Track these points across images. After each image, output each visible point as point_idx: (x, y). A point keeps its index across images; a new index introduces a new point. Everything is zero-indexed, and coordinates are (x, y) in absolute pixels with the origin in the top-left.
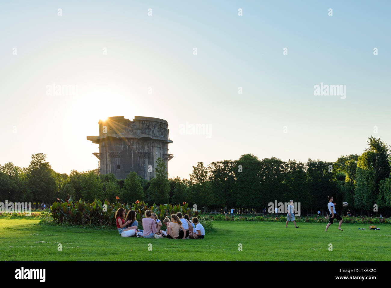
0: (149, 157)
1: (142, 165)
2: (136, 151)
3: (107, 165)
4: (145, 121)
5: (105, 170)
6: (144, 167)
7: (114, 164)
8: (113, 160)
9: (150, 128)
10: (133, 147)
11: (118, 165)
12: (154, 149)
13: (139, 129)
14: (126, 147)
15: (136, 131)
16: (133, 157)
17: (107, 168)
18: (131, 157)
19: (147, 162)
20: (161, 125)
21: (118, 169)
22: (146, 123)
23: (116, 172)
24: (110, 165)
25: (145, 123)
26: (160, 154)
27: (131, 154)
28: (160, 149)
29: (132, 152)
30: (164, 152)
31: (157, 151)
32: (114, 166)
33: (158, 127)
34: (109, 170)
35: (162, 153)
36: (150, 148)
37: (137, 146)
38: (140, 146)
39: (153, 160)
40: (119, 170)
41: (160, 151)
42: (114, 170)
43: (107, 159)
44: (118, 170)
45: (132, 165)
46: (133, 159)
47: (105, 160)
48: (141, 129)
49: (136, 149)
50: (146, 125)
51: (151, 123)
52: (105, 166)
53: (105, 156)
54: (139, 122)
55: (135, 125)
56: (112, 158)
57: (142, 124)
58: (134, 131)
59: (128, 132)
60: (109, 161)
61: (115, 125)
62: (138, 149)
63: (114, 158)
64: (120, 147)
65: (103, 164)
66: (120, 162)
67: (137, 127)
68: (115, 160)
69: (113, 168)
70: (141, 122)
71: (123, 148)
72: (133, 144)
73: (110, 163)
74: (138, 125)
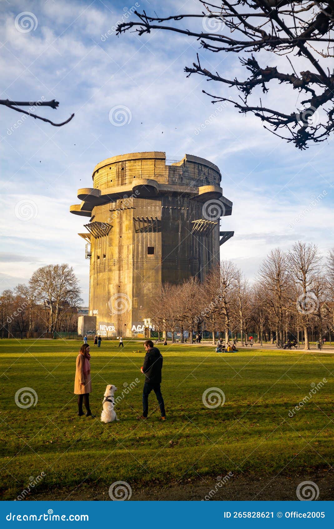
0: (207, 236)
1: (196, 249)
2: (187, 220)
3: (120, 247)
4: (203, 167)
5: (116, 256)
6: (199, 252)
7: (140, 244)
8: (138, 237)
9: (209, 180)
10: (182, 211)
11: (149, 246)
13: (193, 179)
14: (169, 210)
15: (188, 181)
16: (181, 232)
17: (120, 252)
18: (178, 231)
19: (204, 243)
21: (148, 254)
22: (203, 169)
23: (145, 260)
24: (131, 247)
25: (201, 170)
27: (179, 226)
29: (180, 222)
32: (140, 247)
34: (128, 257)
37: (190, 211)
38: (194, 212)
40: (152, 255)
42: (140, 256)
43: (123, 236)
44: (149, 256)
45: (178, 247)
46: (181, 236)
47: (118, 236)
48: (197, 180)
49: (187, 216)
50: (204, 174)
51: (210, 172)
52: (116, 250)
53: (116, 229)
54: (193, 166)
55: (187, 171)
56: (137, 231)
57: (197, 171)
58: (185, 181)
59: (174, 183)
60: (128, 238)
61: (146, 169)
62: (191, 216)
63: (141, 232)
64: (155, 211)
65: (111, 245)
66: (155, 241)
67: (189, 174)
68: (142, 237)
69: (138, 253)
70: (197, 167)
71: (163, 213)
72: (182, 206)
73: (132, 242)
74: (191, 172)
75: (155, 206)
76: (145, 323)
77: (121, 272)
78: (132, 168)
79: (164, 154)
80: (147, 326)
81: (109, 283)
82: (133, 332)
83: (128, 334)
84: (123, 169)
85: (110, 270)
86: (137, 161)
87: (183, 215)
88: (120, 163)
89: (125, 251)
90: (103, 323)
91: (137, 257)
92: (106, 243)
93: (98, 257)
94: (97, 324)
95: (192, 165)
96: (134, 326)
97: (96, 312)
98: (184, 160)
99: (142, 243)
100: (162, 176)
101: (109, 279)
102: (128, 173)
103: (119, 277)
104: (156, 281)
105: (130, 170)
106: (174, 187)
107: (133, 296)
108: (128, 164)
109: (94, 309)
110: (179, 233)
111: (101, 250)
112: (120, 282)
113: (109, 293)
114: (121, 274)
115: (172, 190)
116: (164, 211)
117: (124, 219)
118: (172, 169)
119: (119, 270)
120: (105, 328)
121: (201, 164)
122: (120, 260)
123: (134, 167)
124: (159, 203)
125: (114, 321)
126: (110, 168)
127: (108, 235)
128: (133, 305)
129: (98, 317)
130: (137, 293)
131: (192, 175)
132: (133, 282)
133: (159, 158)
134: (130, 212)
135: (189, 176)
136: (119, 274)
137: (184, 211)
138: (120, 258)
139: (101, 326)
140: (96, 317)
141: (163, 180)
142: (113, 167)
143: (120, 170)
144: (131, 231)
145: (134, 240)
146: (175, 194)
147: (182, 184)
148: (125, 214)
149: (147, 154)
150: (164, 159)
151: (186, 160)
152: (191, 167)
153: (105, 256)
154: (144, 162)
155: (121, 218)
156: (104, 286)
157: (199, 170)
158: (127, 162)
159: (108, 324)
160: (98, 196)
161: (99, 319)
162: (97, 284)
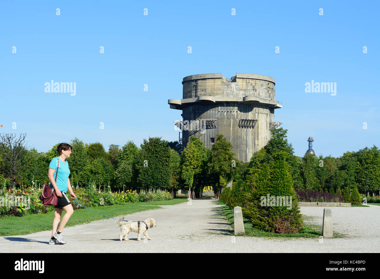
0: (253, 127)
1: (244, 138)
2: (237, 119)
4: (250, 80)
7: (206, 136)
10: (233, 113)
11: (211, 137)
12: (259, 116)
13: (242, 90)
14: (224, 113)
15: (238, 92)
16: (233, 127)
19: (250, 133)
20: (268, 84)
21: (211, 142)
23: (209, 146)
25: (249, 83)
26: (267, 122)
27: (231, 123)
28: (267, 116)
29: (232, 120)
30: (270, 121)
31: (263, 118)
32: (206, 138)
33: (265, 87)
35: (268, 121)
36: (255, 115)
37: (239, 113)
38: (242, 112)
39: (258, 130)
40: (213, 143)
41: (266, 119)
42: (206, 144)
44: (211, 144)
45: (230, 137)
46: (233, 130)
48: (245, 90)
49: (237, 116)
50: (251, 84)
51: (257, 82)
54: (242, 81)
55: (237, 85)
57: (245, 84)
58: (236, 92)
61: (209, 85)
62: (239, 116)
63: (207, 128)
66: (215, 134)
67: (239, 87)
68: (207, 131)
69: (204, 142)
70: (245, 81)
71: (220, 115)
74: (240, 85)
75: (215, 110)
78: (201, 84)
79: (221, 74)
86: (204, 80)
87: (234, 115)
88: (195, 81)
93: (184, 143)
100: (219, 89)
102: (199, 88)
105: (200, 86)
108: (199, 82)
110: (231, 128)
118: (227, 85)
121: (248, 79)
123: (203, 84)
124: (217, 108)
126: (189, 83)
131: (241, 87)
133: (218, 77)
135: (238, 88)
137: (235, 113)
141: (220, 93)
142: (191, 82)
143: (194, 85)
146: (228, 102)
150: (221, 78)
152: (240, 81)
154: (208, 81)
157: (247, 83)
158: (198, 80)
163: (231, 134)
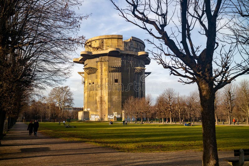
2: (133, 67)
3: (102, 79)
5: (99, 83)
7: (111, 78)
8: (110, 74)
10: (130, 63)
11: (115, 79)
13: (134, 48)
14: (125, 62)
17: (101, 82)
21: (115, 82)
22: (139, 44)
23: (113, 85)
24: (107, 79)
29: (129, 68)
32: (111, 80)
34: (105, 84)
37: (134, 63)
40: (117, 83)
42: (111, 84)
43: (103, 74)
45: (128, 79)
47: (100, 74)
48: (136, 49)
50: (139, 46)
52: (99, 81)
53: (99, 70)
55: (132, 44)
56: (110, 72)
58: (131, 49)
59: (126, 50)
60: (105, 75)
61: (113, 43)
62: (134, 65)
63: (112, 72)
64: (118, 62)
65: (96, 78)
66: (118, 76)
68: (112, 74)
69: (110, 82)
70: (136, 43)
71: (122, 64)
72: (130, 61)
73: (107, 77)
75: (118, 60)
76: (114, 114)
77: (102, 91)
78: (107, 42)
79: (122, 36)
80: (115, 116)
81: (96, 96)
82: (108, 118)
83: (106, 119)
84: (102, 42)
85: (96, 90)
86: (109, 39)
87: (130, 64)
88: (101, 40)
89: (104, 81)
90: (93, 115)
91: (110, 84)
92: (94, 77)
93: (90, 84)
94: (90, 115)
95: (134, 42)
96: (109, 116)
97: (89, 109)
98: (131, 39)
99: (112, 78)
100: (121, 46)
101: (96, 94)
102: (105, 44)
103: (101, 93)
104: (119, 95)
105: (106, 43)
106: (127, 51)
107: (108, 102)
108: (105, 40)
109: (88, 108)
110: (129, 73)
111: (92, 80)
112: (102, 95)
113: (96, 100)
114: (102, 92)
115: (127, 53)
116: (122, 63)
117: (103, 66)
118: (126, 43)
119: (101, 90)
120: (94, 117)
121: (138, 41)
122: (101, 85)
123: (108, 42)
124: (120, 59)
125: (99, 113)
126: (96, 42)
127: (95, 73)
128: (108, 106)
129: (90, 112)
130: (110, 100)
131: (134, 46)
132: (108, 96)
133: (120, 38)
134: (106, 63)
136: (101, 92)
137: (131, 62)
138: (101, 84)
139: (92, 116)
140: (89, 112)
141: (122, 48)
142: (97, 41)
143: (101, 43)
144: (107, 72)
145: (108, 76)
146: (127, 55)
147: (130, 50)
148: (104, 64)
149: (114, 36)
150: (122, 39)
151: (132, 39)
152: (134, 43)
153: (93, 83)
154: (113, 40)
155: (102, 65)
156: (93, 97)
158: (104, 39)
159: (96, 115)
160: (91, 55)
161: (91, 113)
162: (90, 96)
163: (129, 77)
